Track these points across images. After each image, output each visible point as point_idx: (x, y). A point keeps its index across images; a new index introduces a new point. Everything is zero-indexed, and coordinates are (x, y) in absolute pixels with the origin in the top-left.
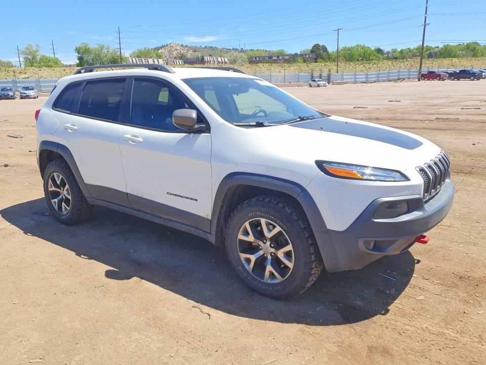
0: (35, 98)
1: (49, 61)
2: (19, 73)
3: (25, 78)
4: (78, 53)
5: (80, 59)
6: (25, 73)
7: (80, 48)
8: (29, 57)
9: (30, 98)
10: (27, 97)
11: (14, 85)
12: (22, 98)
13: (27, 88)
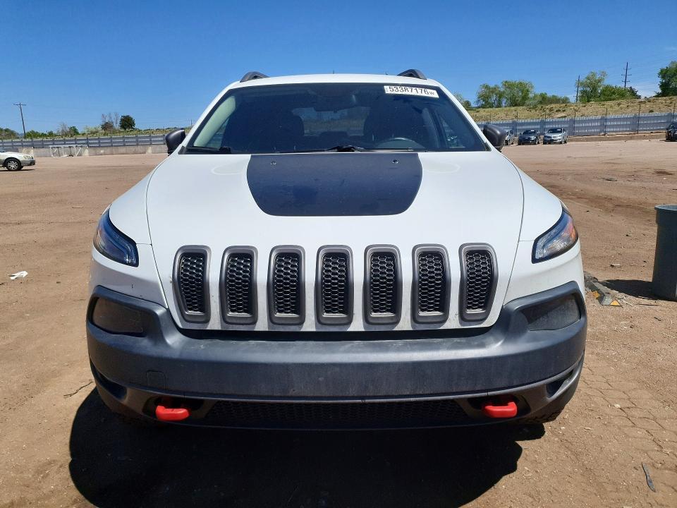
0: (561, 143)
1: (614, 93)
2: (557, 111)
3: (562, 117)
4: (663, 77)
5: (664, 86)
6: (564, 111)
7: (667, 70)
8: (588, 89)
9: (555, 143)
10: (551, 142)
11: (542, 127)
12: (545, 143)
13: (554, 131)
